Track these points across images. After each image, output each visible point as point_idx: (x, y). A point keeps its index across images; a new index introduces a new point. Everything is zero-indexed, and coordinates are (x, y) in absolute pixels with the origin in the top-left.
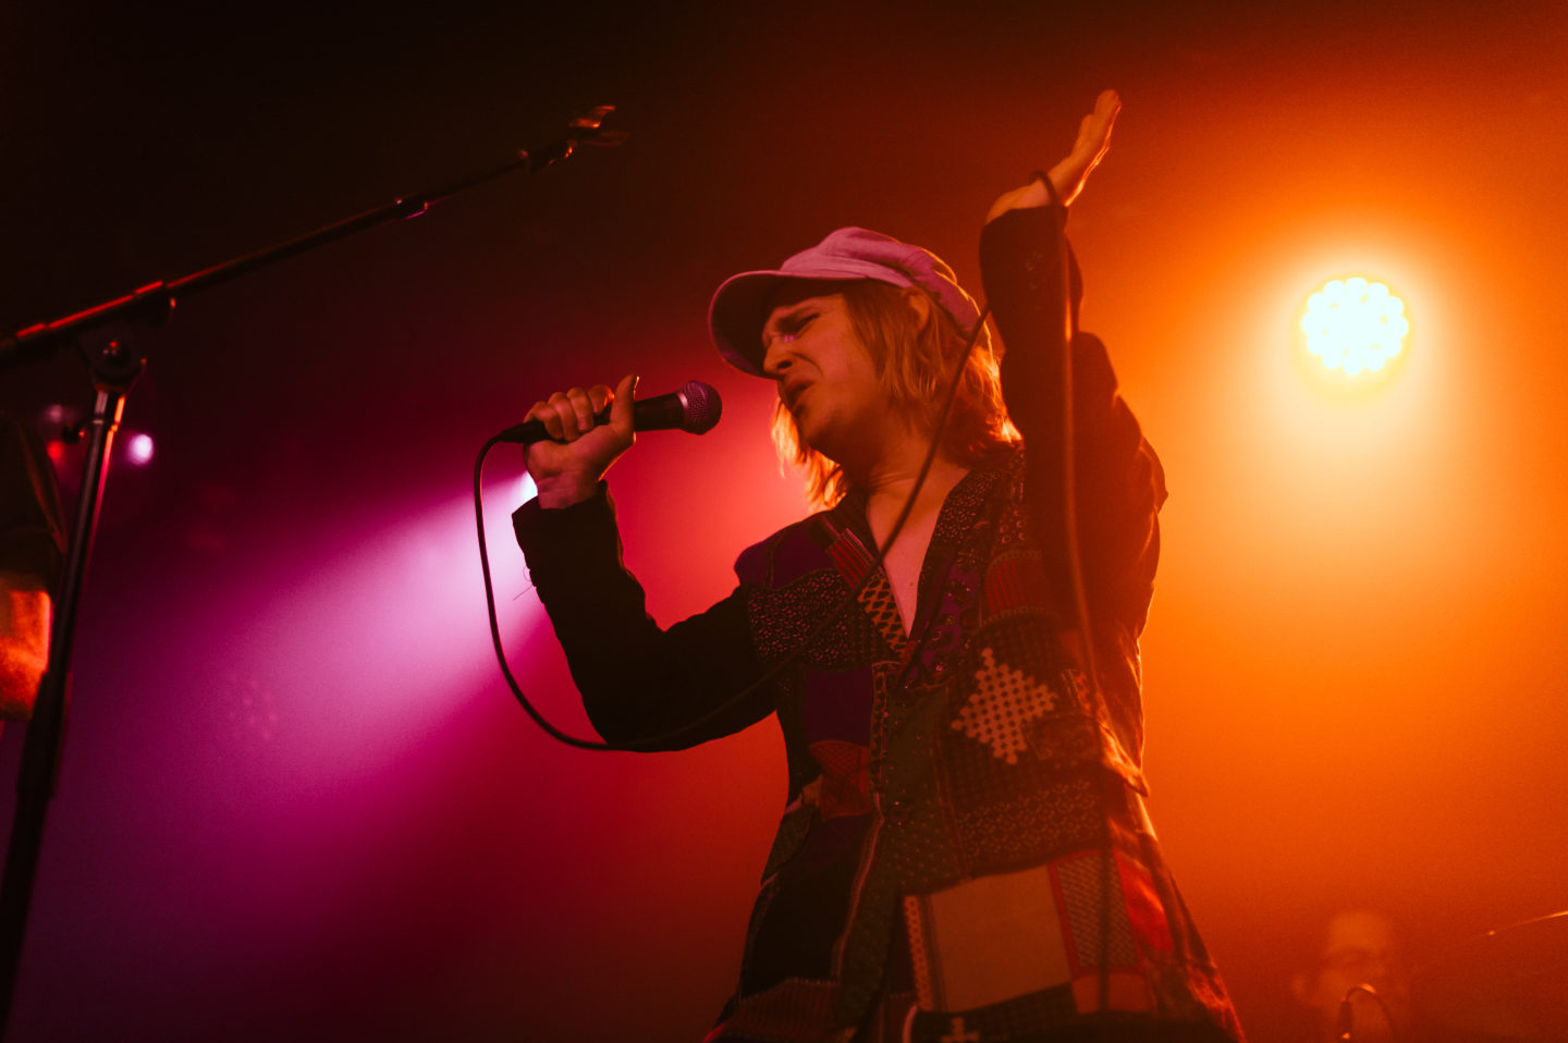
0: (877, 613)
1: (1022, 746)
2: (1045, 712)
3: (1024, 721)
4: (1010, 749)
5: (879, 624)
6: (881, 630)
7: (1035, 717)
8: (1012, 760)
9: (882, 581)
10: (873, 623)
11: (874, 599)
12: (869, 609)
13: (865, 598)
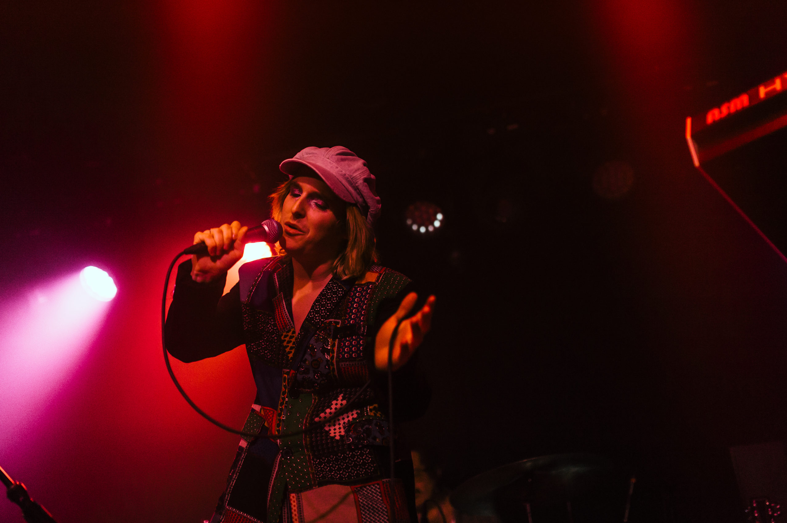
0: (288, 346)
1: (343, 433)
2: (353, 419)
3: (344, 423)
4: (337, 434)
5: (289, 352)
6: (289, 355)
7: (349, 421)
8: (338, 438)
9: (292, 330)
10: (286, 351)
11: (287, 339)
12: (285, 344)
13: (284, 338)
